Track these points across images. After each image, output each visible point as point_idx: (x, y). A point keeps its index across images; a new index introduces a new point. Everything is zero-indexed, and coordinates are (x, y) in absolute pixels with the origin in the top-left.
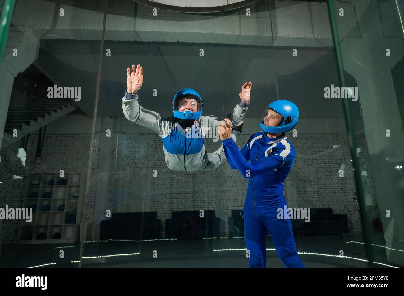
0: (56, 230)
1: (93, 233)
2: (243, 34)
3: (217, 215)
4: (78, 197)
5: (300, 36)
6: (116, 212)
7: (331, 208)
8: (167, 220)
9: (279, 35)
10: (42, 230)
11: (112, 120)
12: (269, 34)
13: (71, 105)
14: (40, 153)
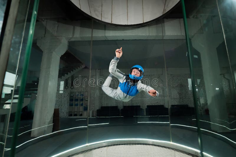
0: (81, 113)
1: (94, 114)
2: (150, 35)
3: (141, 107)
4: (87, 100)
5: (175, 34)
6: (102, 106)
7: (188, 105)
8: (122, 109)
9: (166, 35)
10: (76, 113)
11: (99, 71)
12: (162, 34)
13: (83, 65)
14: (72, 85)
